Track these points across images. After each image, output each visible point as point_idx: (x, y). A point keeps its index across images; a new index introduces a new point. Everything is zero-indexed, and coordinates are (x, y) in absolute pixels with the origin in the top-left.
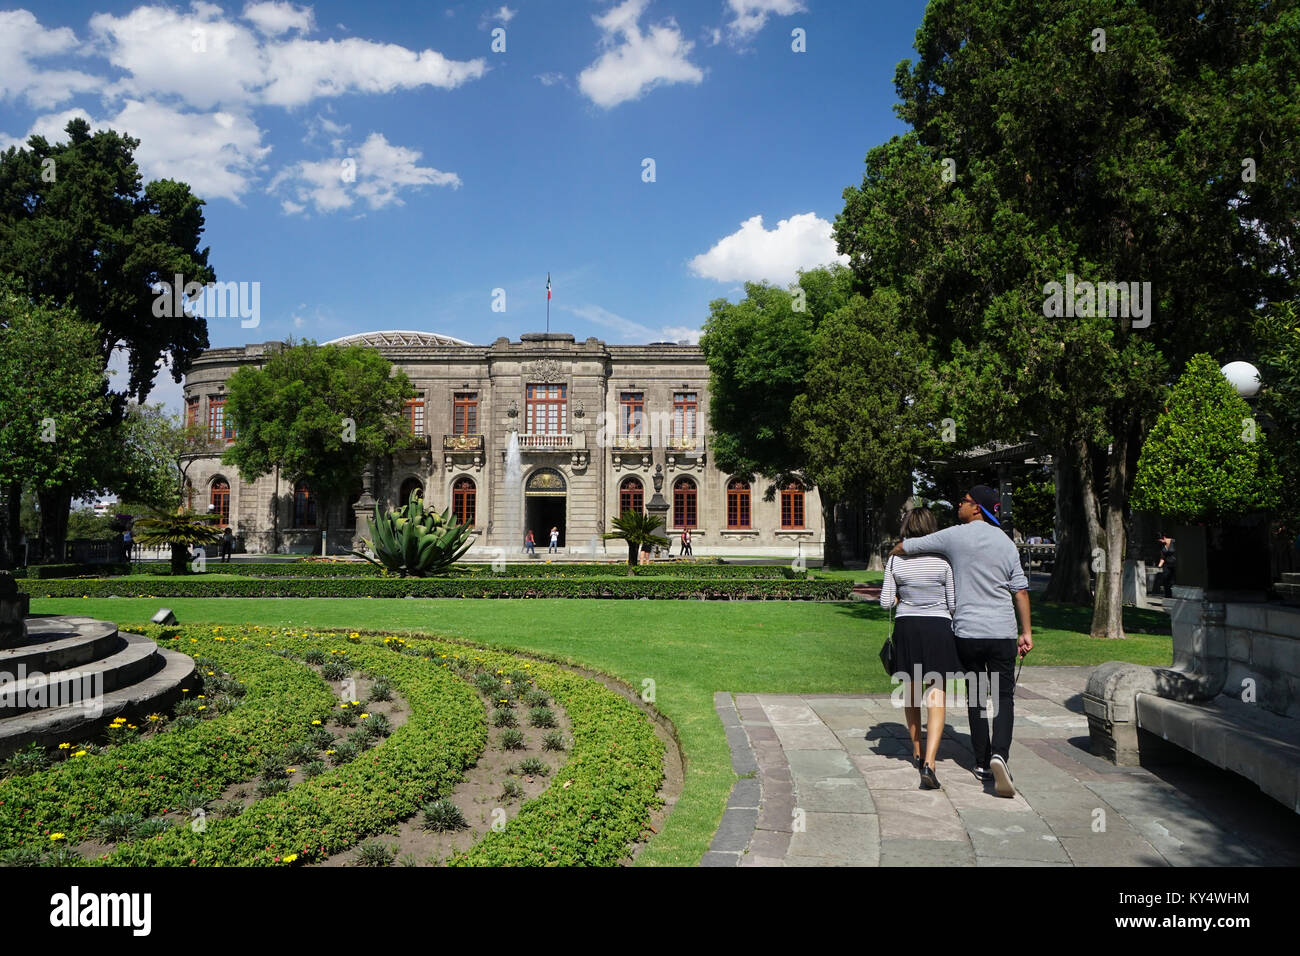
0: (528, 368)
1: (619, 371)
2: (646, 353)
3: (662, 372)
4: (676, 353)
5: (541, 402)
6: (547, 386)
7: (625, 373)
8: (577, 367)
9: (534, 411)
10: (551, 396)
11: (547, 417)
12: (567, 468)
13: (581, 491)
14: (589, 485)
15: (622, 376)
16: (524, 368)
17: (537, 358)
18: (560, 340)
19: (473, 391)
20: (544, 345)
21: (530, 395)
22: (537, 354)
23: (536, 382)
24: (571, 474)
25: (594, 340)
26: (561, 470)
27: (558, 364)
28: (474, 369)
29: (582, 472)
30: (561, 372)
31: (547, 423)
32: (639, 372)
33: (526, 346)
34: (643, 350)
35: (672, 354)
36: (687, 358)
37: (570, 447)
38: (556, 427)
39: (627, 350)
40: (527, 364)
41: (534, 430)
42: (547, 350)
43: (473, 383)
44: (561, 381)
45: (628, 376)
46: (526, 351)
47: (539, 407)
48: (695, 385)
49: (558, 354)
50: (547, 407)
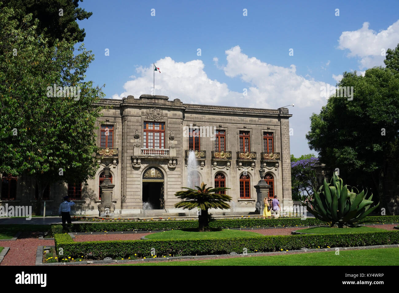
0: (145, 113)
1: (188, 117)
2: (201, 109)
3: (209, 119)
4: (216, 110)
5: (151, 131)
6: (154, 123)
7: (191, 118)
8: (170, 113)
9: (147, 136)
10: (156, 128)
11: (154, 139)
12: (165, 166)
13: (173, 179)
14: (177, 176)
15: (190, 120)
16: (143, 113)
17: (150, 108)
18: (162, 99)
19: (111, 124)
20: (153, 101)
21: (145, 127)
22: (151, 106)
23: (149, 120)
24: (167, 170)
25: (178, 100)
26: (162, 167)
27: (161, 111)
28: (112, 111)
29: (173, 169)
30: (162, 115)
31: (154, 143)
32: (198, 118)
33: (143, 101)
34: (200, 107)
35: (213, 110)
36: (222, 112)
37: (168, 156)
38: (158, 145)
39: (192, 106)
40: (145, 110)
41: (147, 146)
42: (154, 104)
43: (111, 120)
44: (162, 121)
45: (192, 120)
46: (144, 103)
47: (149, 134)
48: (225, 126)
49: (161, 106)
50: (154, 134)
